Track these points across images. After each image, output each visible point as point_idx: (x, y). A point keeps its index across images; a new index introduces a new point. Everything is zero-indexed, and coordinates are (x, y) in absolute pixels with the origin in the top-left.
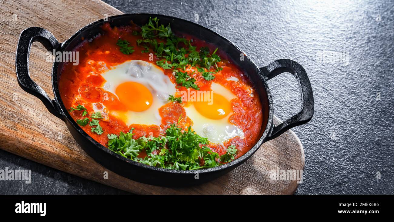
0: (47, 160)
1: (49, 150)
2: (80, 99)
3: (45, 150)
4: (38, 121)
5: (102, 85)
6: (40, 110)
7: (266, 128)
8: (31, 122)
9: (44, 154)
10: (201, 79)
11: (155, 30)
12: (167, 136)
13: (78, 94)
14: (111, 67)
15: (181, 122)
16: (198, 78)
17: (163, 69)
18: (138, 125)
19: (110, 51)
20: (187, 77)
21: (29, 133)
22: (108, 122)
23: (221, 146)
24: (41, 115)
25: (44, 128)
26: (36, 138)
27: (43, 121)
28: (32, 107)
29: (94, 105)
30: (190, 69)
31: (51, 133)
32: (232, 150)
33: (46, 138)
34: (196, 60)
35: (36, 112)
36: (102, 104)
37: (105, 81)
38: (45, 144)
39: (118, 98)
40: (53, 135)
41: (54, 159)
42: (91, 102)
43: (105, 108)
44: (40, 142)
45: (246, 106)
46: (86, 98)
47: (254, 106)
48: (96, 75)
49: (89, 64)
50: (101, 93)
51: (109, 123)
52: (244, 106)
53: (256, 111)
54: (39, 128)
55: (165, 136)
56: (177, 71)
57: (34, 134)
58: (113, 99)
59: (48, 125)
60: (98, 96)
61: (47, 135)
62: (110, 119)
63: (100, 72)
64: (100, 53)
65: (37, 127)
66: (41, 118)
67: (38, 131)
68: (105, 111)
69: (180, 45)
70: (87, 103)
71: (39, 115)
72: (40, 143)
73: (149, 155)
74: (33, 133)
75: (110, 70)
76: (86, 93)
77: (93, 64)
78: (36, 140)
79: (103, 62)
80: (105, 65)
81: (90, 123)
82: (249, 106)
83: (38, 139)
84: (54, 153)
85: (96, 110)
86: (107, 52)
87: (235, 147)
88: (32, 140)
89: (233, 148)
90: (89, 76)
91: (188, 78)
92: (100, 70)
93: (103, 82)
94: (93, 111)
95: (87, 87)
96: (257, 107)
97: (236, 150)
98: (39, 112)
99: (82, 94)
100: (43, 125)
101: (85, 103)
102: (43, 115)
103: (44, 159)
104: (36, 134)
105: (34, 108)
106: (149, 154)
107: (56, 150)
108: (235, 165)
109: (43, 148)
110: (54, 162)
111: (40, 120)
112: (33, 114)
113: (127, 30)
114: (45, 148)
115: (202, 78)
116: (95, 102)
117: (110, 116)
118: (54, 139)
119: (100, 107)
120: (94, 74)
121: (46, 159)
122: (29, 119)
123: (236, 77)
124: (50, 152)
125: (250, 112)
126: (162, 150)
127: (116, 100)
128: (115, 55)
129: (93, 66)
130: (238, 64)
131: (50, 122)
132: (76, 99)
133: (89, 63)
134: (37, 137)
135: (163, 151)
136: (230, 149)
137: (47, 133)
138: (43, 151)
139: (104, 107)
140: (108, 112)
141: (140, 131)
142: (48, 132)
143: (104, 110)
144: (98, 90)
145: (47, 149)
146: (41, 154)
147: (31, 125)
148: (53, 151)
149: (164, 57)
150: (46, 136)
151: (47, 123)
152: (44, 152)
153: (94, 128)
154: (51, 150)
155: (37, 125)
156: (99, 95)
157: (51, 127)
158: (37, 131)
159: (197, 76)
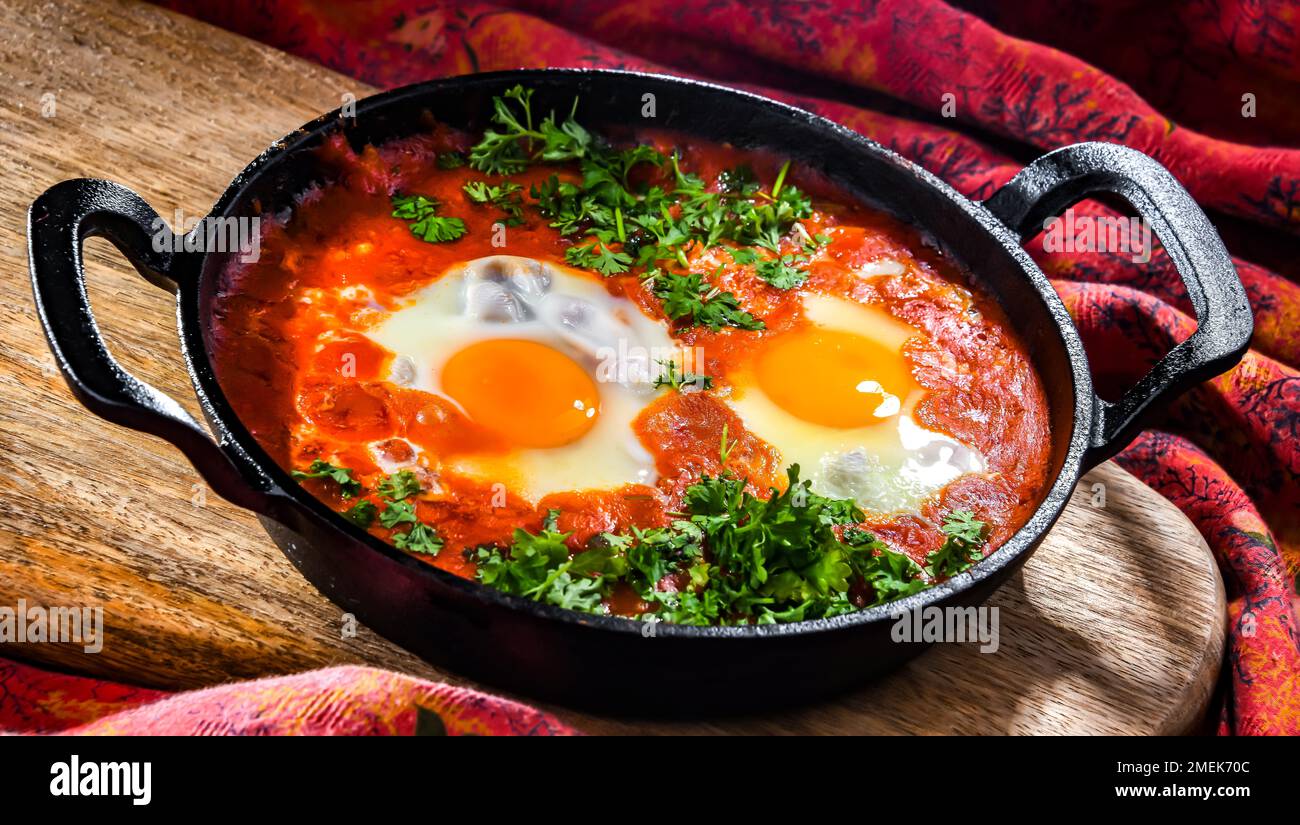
0: (164, 670)
1: (167, 626)
2: (313, 437)
3: (151, 628)
4: (114, 522)
5: (382, 372)
6: (117, 483)
7: (1074, 419)
8: (84, 530)
9: (150, 644)
10: (759, 286)
11: (524, 140)
12: (695, 518)
13: (299, 420)
14: (396, 300)
15: (734, 456)
16: (742, 285)
17: (602, 277)
18: (573, 495)
19: (372, 242)
20: (702, 288)
21: (80, 569)
22: (450, 505)
23: (915, 519)
24: (124, 501)
25: (141, 549)
26: (113, 586)
27: (134, 522)
28: (83, 475)
29: (374, 449)
30: (706, 259)
31: (172, 565)
32: (963, 525)
33: (150, 584)
34: (717, 224)
35: (103, 490)
36: (405, 440)
37: (391, 356)
38: (150, 606)
39: (460, 408)
40: (181, 572)
41: (193, 662)
42: (362, 440)
43: (420, 454)
44: (128, 600)
45: (967, 360)
46: (334, 430)
47: (998, 353)
48: (346, 339)
49: (306, 306)
50: (388, 404)
51: (456, 506)
52: (957, 360)
53: (1011, 370)
54: (119, 549)
55: (688, 519)
56: (656, 273)
57: (103, 574)
58: (440, 415)
59: (154, 536)
60: (378, 416)
61: (154, 571)
62: (452, 490)
63: (360, 326)
64: (340, 255)
65: (112, 546)
66: (124, 511)
67: (118, 561)
68: (426, 462)
69: (639, 178)
70: (345, 445)
71: (114, 500)
72: (129, 605)
73: (651, 598)
74: (96, 569)
75: (395, 315)
76: (328, 411)
77: (321, 300)
78: (114, 596)
79: (361, 287)
80: (371, 294)
81: (382, 516)
82: (975, 357)
83: (120, 590)
84: (191, 639)
85: (390, 468)
86: (364, 248)
87: (972, 514)
88: (97, 596)
89: (967, 517)
90: (319, 348)
91: (705, 293)
92: (355, 318)
93: (386, 360)
94: (379, 470)
95: (326, 390)
96: (1010, 352)
97: (979, 525)
98: (113, 489)
99: (314, 417)
100: (134, 535)
101: (339, 446)
102: (133, 500)
103: (153, 668)
104: (111, 572)
105: (94, 477)
106: (649, 594)
107: (197, 623)
108: (1001, 570)
109: (143, 620)
110: (192, 675)
111: (122, 518)
112: (91, 498)
113: (414, 154)
114: (152, 623)
115: (760, 283)
116: (378, 438)
117: (447, 479)
118: (184, 584)
119: (402, 454)
120: (337, 339)
121: (158, 664)
122: (77, 520)
123: (892, 258)
124: (175, 635)
125: (987, 376)
126: (692, 572)
127: (454, 415)
128: (396, 254)
129: (323, 309)
130: (885, 209)
131: (163, 523)
132: (301, 439)
133: (307, 300)
134: (114, 582)
135: (699, 576)
136: (953, 524)
137: (156, 566)
138: (142, 631)
139: (417, 449)
140: (439, 467)
141: (586, 515)
142: (159, 562)
143: (420, 460)
144: (373, 392)
145: (158, 624)
146: (136, 646)
147: (87, 540)
148: (185, 631)
149: (590, 231)
150: (152, 577)
151: (152, 528)
152: (151, 638)
153: (404, 536)
154: (179, 626)
155: (109, 540)
156: (384, 410)
157: (168, 543)
158: (112, 559)
159: (738, 280)
